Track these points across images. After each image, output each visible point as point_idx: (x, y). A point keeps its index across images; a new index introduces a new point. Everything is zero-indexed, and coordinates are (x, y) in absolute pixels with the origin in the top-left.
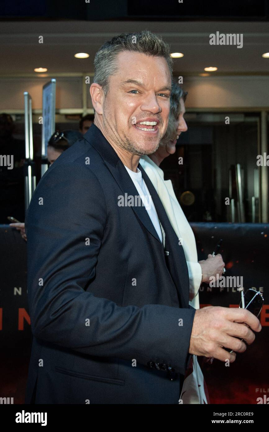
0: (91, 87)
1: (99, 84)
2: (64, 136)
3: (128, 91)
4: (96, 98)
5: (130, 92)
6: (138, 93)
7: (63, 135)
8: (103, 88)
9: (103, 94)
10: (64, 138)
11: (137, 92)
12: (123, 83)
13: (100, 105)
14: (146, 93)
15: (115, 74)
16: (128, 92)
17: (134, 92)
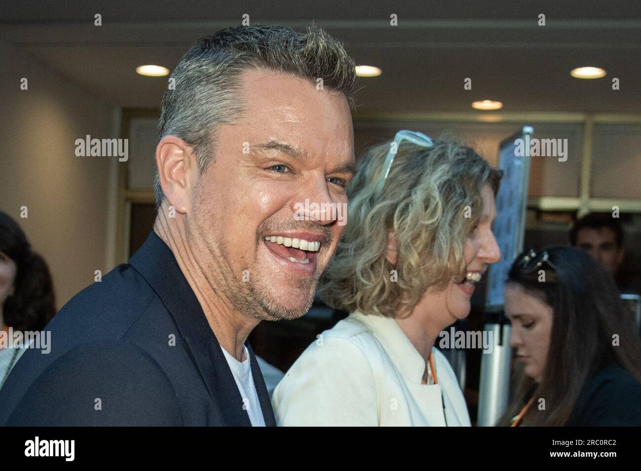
0: (160, 144)
1: (184, 139)
2: (549, 258)
3: (265, 165)
4: (170, 170)
5: (269, 168)
6: (286, 172)
7: (546, 257)
8: (195, 150)
9: (194, 163)
10: (550, 264)
11: (286, 170)
12: (254, 148)
13: (183, 191)
14: (305, 173)
15: (235, 122)
16: (265, 169)
17: (279, 168)
